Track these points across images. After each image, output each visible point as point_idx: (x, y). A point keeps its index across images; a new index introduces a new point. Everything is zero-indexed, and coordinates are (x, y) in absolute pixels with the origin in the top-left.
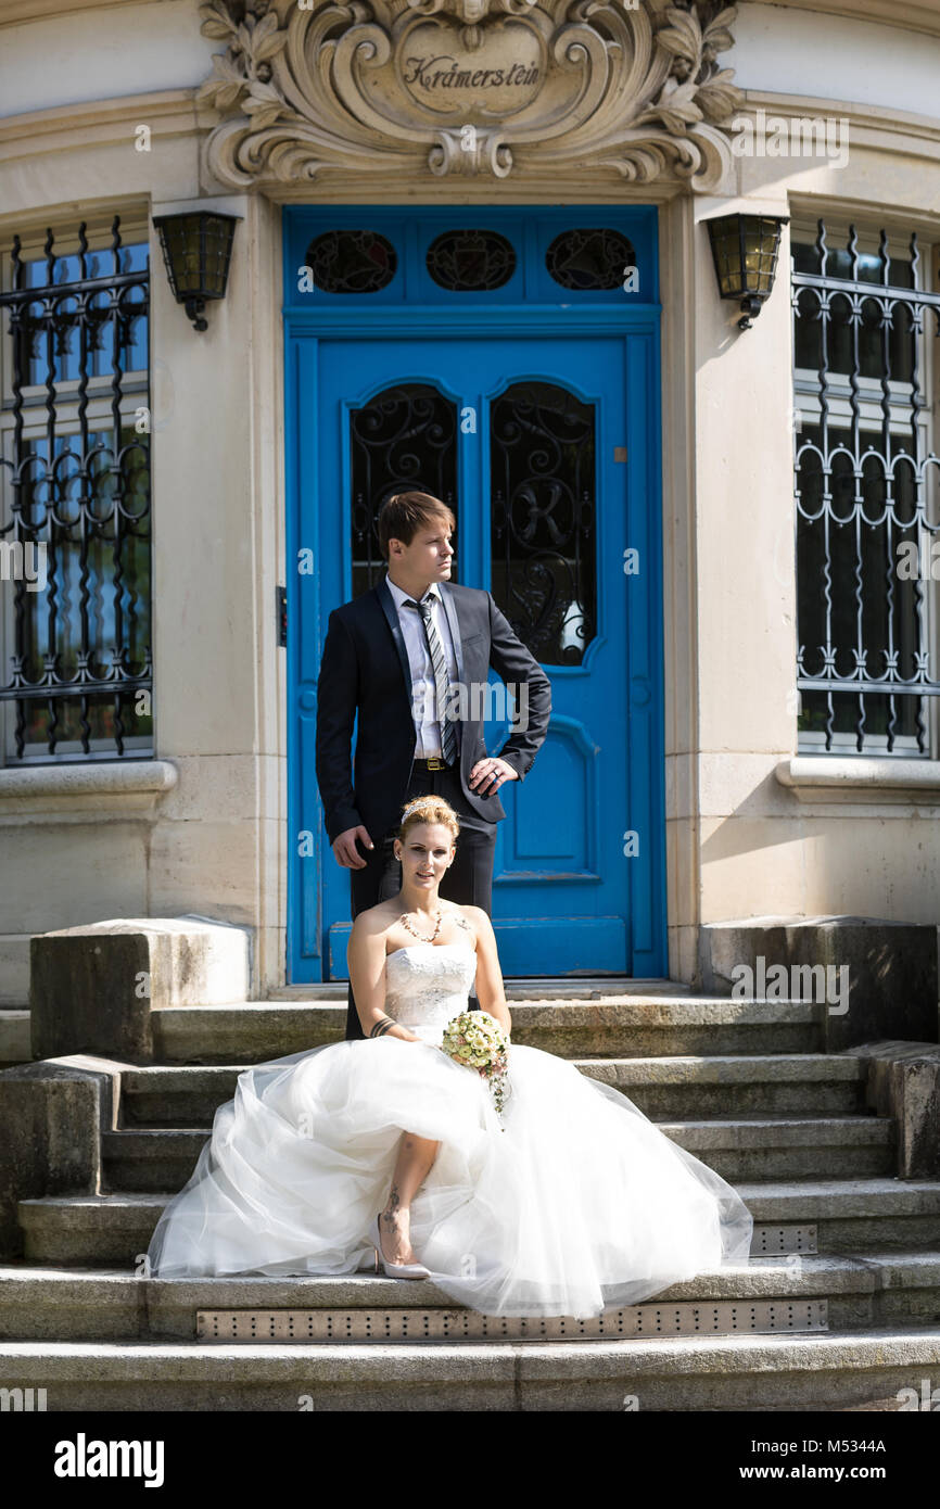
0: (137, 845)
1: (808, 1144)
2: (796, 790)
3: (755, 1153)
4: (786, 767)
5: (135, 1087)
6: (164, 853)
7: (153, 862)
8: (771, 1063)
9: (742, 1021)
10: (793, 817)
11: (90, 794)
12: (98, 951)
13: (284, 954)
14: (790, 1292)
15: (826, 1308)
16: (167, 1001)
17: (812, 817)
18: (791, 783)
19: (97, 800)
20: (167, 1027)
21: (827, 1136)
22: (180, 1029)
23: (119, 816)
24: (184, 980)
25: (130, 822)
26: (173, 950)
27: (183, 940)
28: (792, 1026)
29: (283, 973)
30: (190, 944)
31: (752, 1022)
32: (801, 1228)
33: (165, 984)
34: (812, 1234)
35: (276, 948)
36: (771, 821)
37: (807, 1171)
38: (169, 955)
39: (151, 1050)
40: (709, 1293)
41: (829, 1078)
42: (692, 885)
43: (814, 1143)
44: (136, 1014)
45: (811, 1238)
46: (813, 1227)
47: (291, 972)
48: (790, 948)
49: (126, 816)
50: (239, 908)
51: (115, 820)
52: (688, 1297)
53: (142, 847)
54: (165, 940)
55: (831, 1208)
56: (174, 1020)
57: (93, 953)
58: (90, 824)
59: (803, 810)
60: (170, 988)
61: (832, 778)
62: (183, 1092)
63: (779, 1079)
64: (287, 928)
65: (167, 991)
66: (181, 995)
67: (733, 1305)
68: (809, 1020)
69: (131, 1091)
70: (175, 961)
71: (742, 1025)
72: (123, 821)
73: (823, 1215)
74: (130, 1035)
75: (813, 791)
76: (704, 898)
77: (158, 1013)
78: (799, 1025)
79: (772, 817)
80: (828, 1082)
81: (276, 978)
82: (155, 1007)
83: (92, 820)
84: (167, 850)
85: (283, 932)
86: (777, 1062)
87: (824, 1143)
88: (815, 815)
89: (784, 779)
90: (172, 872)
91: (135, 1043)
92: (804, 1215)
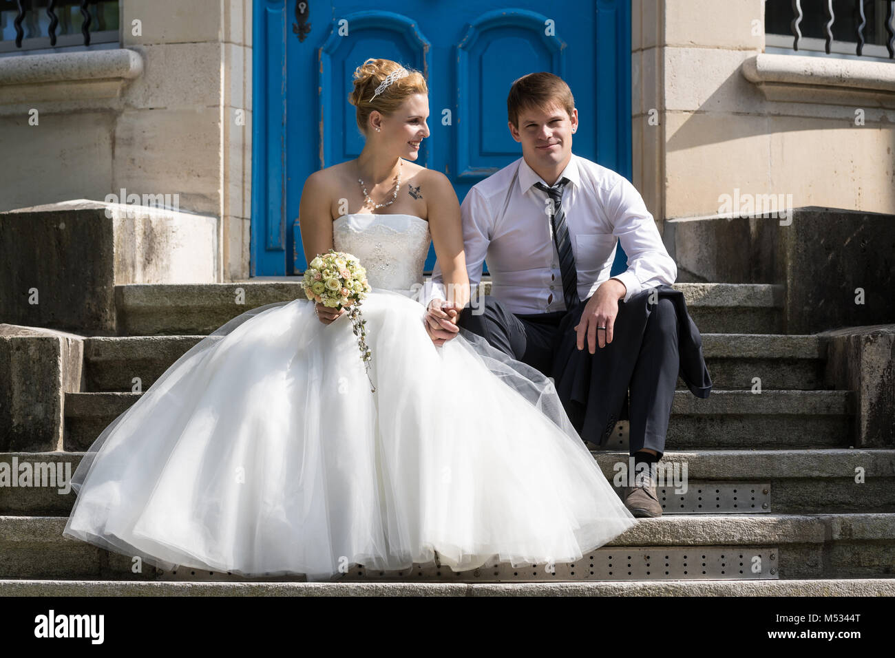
0: (102, 133)
1: (764, 412)
2: (763, 87)
3: (712, 420)
4: (753, 62)
5: (98, 354)
6: (129, 142)
7: (118, 151)
8: (729, 339)
9: (703, 303)
10: (760, 115)
11: (56, 83)
12: (62, 226)
13: (248, 247)
14: (740, 540)
15: (777, 557)
16: (131, 279)
17: (779, 115)
18: (757, 79)
19: (63, 89)
20: (131, 302)
21: (783, 405)
22: (143, 304)
23: (85, 106)
24: (148, 261)
25: (95, 111)
26: (137, 229)
27: (147, 221)
28: (754, 310)
29: (247, 264)
30: (153, 225)
31: (713, 304)
32: (755, 487)
33: (129, 261)
34: (765, 493)
35: (240, 239)
36: (737, 117)
37: (762, 439)
38: (132, 233)
39: (114, 325)
40: (660, 538)
41: (788, 355)
42: (657, 180)
43: (770, 411)
44: (99, 289)
45: (764, 496)
46: (767, 486)
47: (255, 264)
48: (753, 236)
49: (91, 105)
50: (203, 197)
51: (81, 109)
52: (639, 541)
53: (108, 135)
54: (129, 221)
55: (784, 467)
56: (137, 294)
57: (57, 228)
58: (56, 114)
59: (770, 108)
60: (134, 267)
61: (798, 75)
62: (144, 359)
63: (738, 355)
64: (251, 220)
65: (130, 269)
66: (144, 275)
67: (684, 551)
68: (770, 304)
69: (93, 358)
70: (139, 239)
71: (703, 308)
72: (89, 110)
73: (777, 474)
74: (94, 310)
75: (780, 88)
76: (668, 192)
77: (122, 288)
78: (761, 309)
79: (738, 113)
80: (787, 359)
81: (240, 270)
82: (118, 281)
83: (58, 110)
84: (132, 138)
85: (247, 224)
86: (736, 338)
87: (780, 412)
88: (782, 113)
89: (751, 74)
90: (137, 162)
91: (98, 318)
92: (758, 473)
